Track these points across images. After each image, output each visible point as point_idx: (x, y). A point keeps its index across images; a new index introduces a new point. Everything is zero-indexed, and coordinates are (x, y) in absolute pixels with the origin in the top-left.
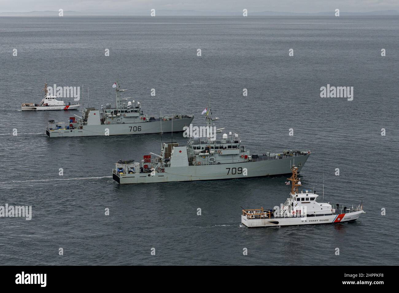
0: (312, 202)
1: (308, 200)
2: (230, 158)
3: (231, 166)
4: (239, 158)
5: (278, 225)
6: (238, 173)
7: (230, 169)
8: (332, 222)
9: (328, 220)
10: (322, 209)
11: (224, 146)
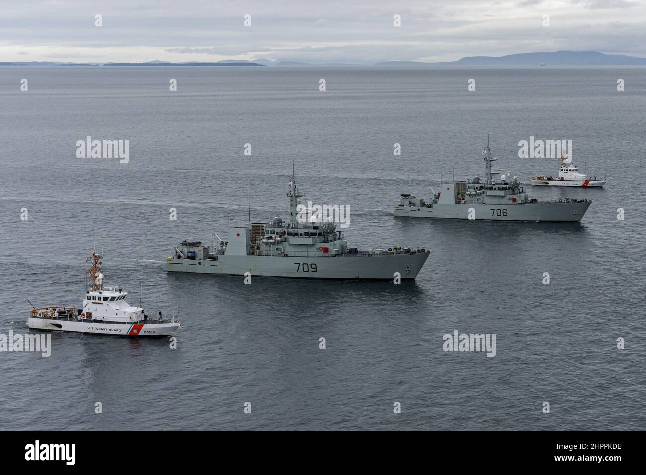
0: (105, 303)
1: (101, 300)
2: (304, 249)
3: (301, 261)
4: (315, 250)
5: (62, 329)
6: (311, 271)
7: (299, 264)
8: (125, 334)
9: (120, 330)
10: (117, 314)
11: (300, 232)
